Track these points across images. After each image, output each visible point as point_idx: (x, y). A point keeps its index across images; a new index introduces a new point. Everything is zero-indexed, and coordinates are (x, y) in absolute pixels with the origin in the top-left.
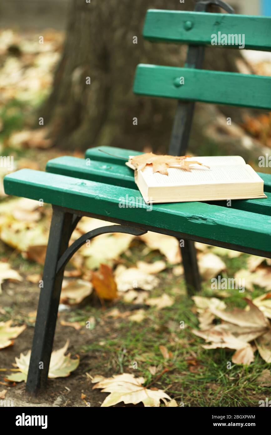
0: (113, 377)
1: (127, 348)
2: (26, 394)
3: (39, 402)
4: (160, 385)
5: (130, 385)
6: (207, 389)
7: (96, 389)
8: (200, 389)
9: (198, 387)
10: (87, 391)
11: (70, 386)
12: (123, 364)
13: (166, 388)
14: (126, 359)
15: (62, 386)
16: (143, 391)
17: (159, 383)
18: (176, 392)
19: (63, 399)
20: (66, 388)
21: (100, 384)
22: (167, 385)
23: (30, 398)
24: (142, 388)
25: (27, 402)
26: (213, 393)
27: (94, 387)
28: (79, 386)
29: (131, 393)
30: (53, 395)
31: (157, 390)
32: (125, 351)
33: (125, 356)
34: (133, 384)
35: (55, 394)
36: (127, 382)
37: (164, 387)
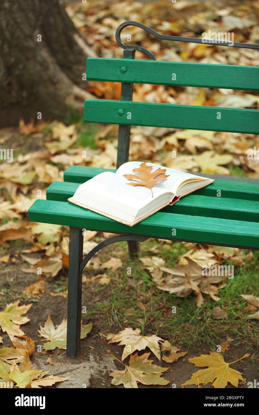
0: (120, 333)
1: (116, 309)
2: (68, 358)
3: (80, 362)
4: (151, 331)
5: (134, 336)
6: (183, 327)
7: (111, 344)
8: (180, 329)
9: (178, 328)
10: (104, 346)
11: (92, 345)
12: (119, 321)
13: (156, 332)
14: (119, 316)
15: (87, 346)
16: (143, 338)
17: (150, 330)
18: (163, 334)
19: (93, 356)
20: (90, 347)
21: (113, 339)
22: (155, 330)
23: (72, 360)
24: (141, 336)
25: (73, 364)
26: (189, 330)
27: (109, 343)
28: (98, 343)
29: (138, 342)
30: (85, 354)
31: (152, 336)
32: (116, 311)
33: (117, 314)
34: (135, 335)
35: (87, 354)
36: (131, 335)
37: (154, 332)
